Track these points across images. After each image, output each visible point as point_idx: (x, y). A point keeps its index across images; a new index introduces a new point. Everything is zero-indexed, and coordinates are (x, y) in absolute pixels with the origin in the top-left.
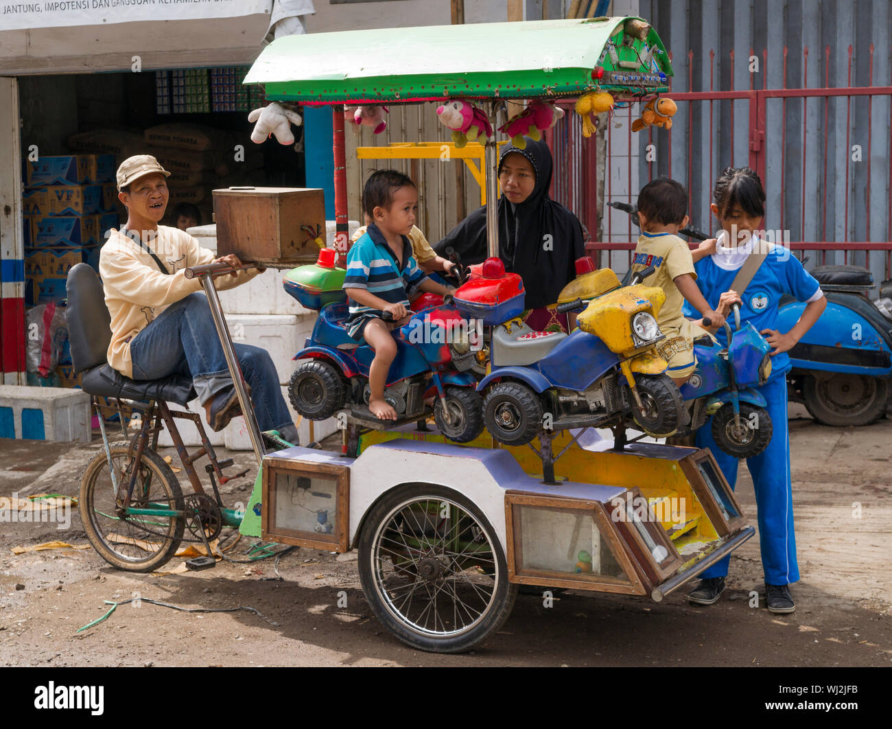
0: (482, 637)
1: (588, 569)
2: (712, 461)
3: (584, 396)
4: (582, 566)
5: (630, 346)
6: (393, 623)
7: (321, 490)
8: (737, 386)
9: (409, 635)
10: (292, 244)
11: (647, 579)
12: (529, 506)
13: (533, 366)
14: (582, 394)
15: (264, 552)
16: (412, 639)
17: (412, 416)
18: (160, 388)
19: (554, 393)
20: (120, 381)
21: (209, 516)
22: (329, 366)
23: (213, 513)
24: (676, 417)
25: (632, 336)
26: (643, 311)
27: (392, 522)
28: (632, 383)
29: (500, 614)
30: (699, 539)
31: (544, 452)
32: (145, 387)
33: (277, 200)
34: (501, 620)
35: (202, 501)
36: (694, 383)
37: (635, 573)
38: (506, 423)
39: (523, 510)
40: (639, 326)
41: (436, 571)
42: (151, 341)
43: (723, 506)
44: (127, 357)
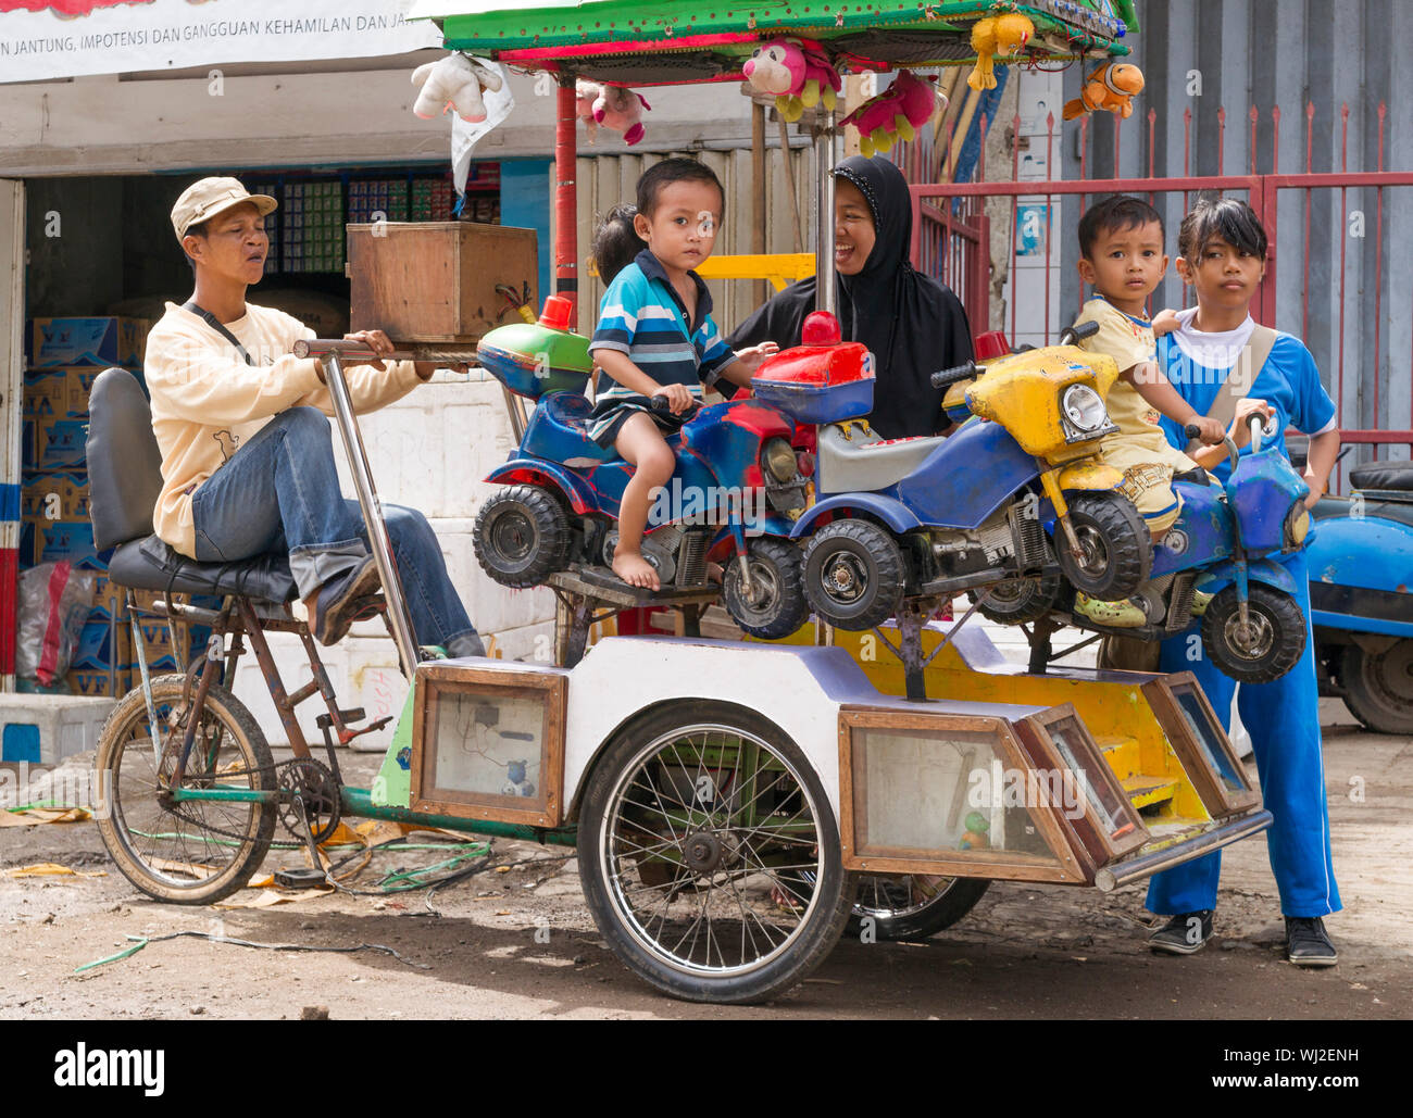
0: (789, 974)
1: (984, 841)
2: (1198, 693)
3: (978, 542)
4: (973, 838)
5: (1058, 440)
6: (633, 950)
7: (515, 728)
8: (1245, 553)
9: (659, 972)
10: (480, 312)
11: (1088, 856)
12: (880, 730)
13: (889, 492)
14: (974, 537)
15: (408, 881)
16: (664, 978)
17: (685, 589)
18: (243, 574)
19: (926, 537)
20: (174, 564)
21: (319, 798)
22: (546, 494)
23: (325, 793)
24: (1139, 565)
25: (1061, 423)
26: (1081, 382)
27: (641, 773)
28: (1061, 509)
29: (822, 934)
30: (1176, 820)
31: (908, 649)
32: (216, 572)
33: (457, 235)
34: (822, 944)
35: (307, 774)
36: (1174, 545)
37: (1066, 842)
38: (842, 588)
39: (869, 738)
40: (1073, 409)
41: (714, 856)
42: (228, 492)
43: (1217, 768)
44: (186, 520)
